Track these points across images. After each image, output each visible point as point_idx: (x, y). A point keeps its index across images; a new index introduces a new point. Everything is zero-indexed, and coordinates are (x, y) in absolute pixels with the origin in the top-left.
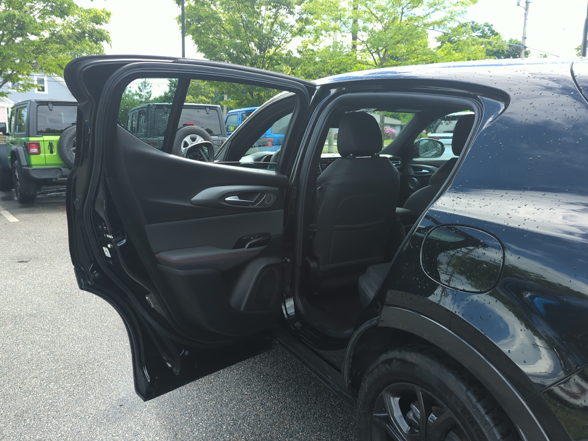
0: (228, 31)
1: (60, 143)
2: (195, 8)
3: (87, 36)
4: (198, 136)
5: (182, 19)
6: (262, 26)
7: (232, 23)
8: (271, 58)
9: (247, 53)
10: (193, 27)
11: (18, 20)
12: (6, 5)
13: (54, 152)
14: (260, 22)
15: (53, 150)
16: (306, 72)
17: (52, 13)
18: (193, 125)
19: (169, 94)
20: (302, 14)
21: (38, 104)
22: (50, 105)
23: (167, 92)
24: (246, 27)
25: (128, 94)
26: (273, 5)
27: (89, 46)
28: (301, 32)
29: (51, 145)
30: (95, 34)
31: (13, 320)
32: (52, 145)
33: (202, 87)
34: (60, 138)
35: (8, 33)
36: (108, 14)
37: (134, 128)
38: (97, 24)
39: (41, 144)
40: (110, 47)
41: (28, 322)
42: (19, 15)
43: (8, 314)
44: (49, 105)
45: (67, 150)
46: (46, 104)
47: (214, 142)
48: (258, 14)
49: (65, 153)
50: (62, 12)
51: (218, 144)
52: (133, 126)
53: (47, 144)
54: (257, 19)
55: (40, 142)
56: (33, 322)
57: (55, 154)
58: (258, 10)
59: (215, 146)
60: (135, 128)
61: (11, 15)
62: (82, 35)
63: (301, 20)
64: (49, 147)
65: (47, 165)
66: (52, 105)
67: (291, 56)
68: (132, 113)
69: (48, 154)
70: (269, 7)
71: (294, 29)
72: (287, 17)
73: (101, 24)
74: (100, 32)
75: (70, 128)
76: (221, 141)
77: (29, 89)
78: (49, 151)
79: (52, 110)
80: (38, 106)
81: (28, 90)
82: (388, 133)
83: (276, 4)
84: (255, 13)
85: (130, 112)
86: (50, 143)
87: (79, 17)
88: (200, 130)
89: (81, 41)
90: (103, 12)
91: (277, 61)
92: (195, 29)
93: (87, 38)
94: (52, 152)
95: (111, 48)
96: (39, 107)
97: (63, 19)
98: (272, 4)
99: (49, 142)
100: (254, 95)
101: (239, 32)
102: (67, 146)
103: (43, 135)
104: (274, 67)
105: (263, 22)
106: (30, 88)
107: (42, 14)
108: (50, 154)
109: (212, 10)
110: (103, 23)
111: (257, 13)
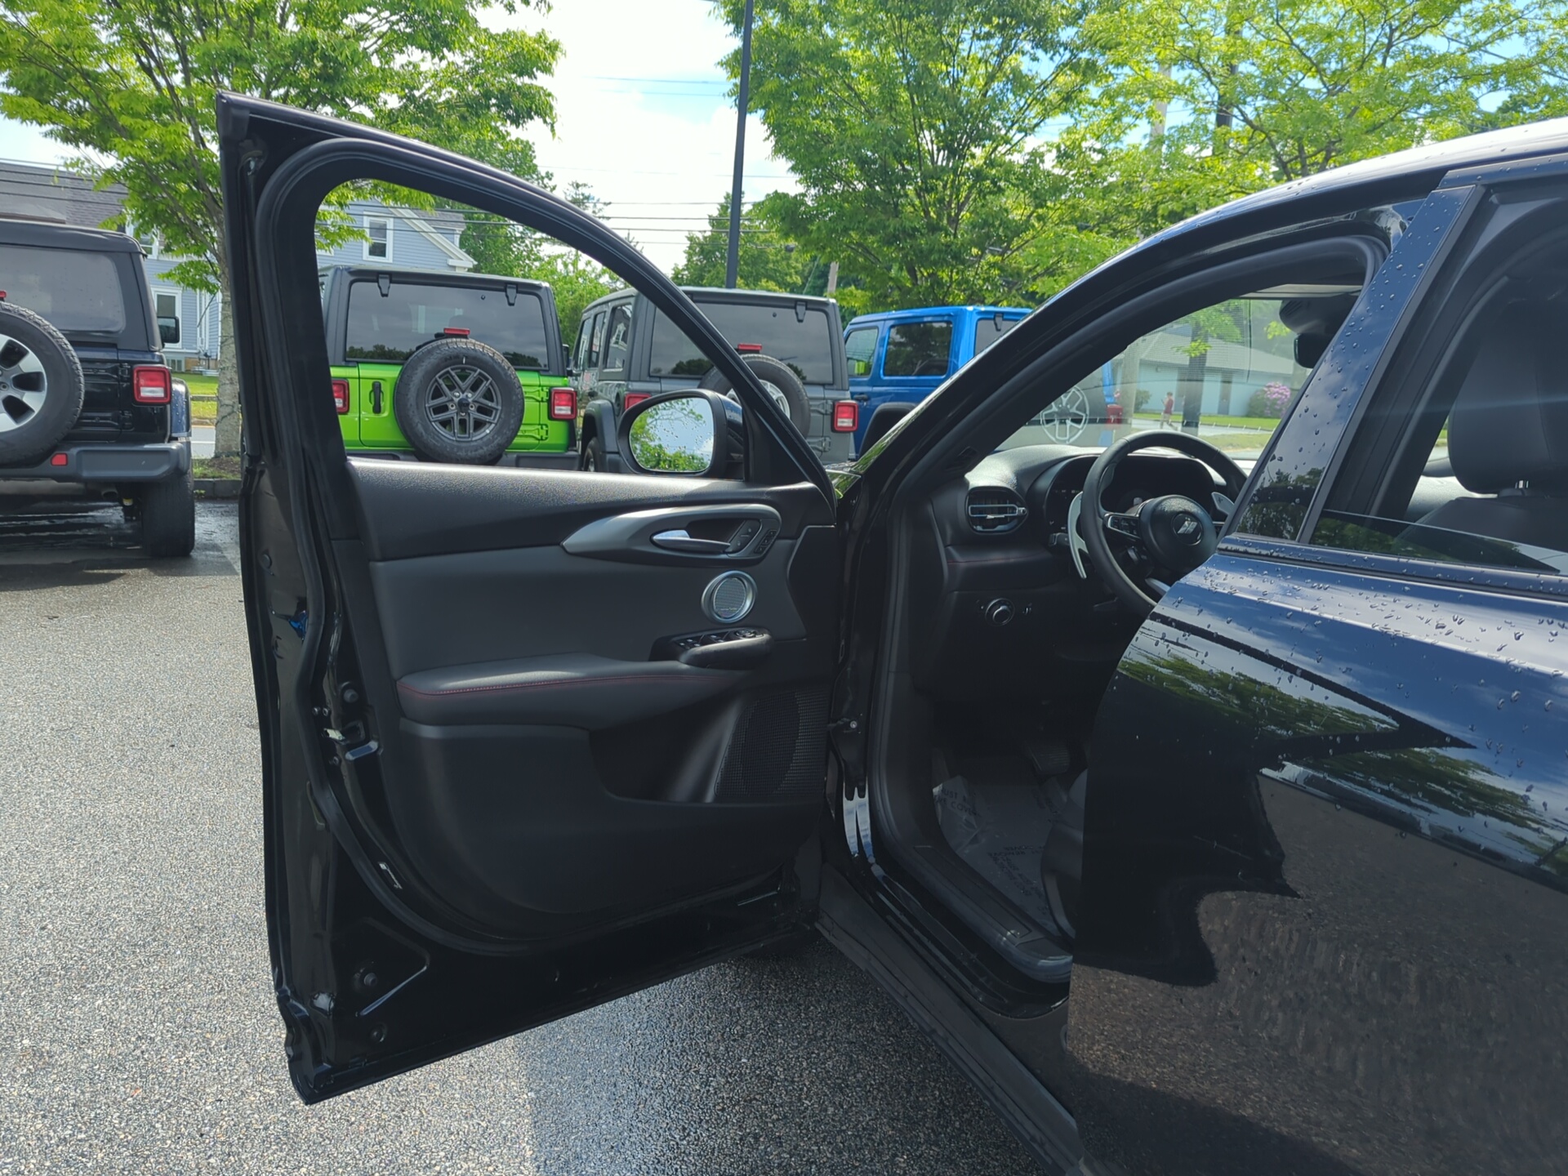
0: (865, 98)
1: (400, 387)
2: (779, 35)
3: (494, 105)
4: (769, 384)
5: (741, 62)
6: (959, 86)
7: (877, 77)
8: (978, 175)
9: (910, 159)
10: (771, 85)
11: (324, 57)
12: (300, 17)
13: (382, 409)
14: (955, 71)
15: (382, 404)
16: (1077, 214)
17: (410, 40)
18: (757, 352)
19: (686, 272)
20: (1081, 49)
21: (352, 278)
22: (384, 282)
23: (680, 268)
24: (916, 88)
25: (584, 271)
26: (998, 23)
27: (498, 133)
28: (1069, 99)
29: (377, 389)
30: (516, 98)
31: (190, 941)
32: (380, 391)
33: (771, 257)
34: (402, 373)
35: (298, 94)
36: (553, 48)
37: (594, 355)
38: (521, 75)
39: (353, 385)
40: (551, 134)
41: (234, 953)
42: (325, 43)
43: (181, 914)
44: (380, 280)
45: (417, 404)
46: (375, 278)
47: (811, 403)
48: (951, 51)
49: (411, 413)
50: (436, 36)
51: (823, 411)
52: (594, 349)
53: (367, 387)
54: (947, 65)
55: (350, 381)
56: (249, 954)
57: (385, 414)
58: (953, 41)
59: (812, 415)
60: (598, 353)
61: (306, 40)
62: (483, 101)
63: (1073, 65)
64: (372, 394)
65: (362, 443)
66: (388, 281)
67: (1037, 167)
68: (593, 312)
69: (368, 414)
70: (986, 28)
71: (1051, 94)
72: (1035, 59)
73: (532, 75)
74: (528, 94)
75: (429, 346)
76: (830, 402)
77: (340, 241)
78: (371, 406)
79: (386, 295)
80: (352, 283)
81: (338, 244)
82: (1276, 399)
83: (1005, 21)
84: (944, 49)
85: (586, 312)
86: (374, 385)
87: (478, 57)
88: (775, 367)
89: (478, 116)
90: (537, 41)
91: (994, 183)
92: (776, 90)
93: (494, 109)
94: (377, 409)
95: (554, 135)
96: (355, 285)
97: (436, 60)
98: (995, 20)
99: (372, 381)
100: (919, 276)
101: (895, 101)
102: (418, 395)
103: (358, 362)
104: (984, 198)
105: (961, 75)
106: (343, 240)
107: (387, 45)
108: (372, 415)
109: (825, 36)
110: (538, 74)
111: (950, 47)
